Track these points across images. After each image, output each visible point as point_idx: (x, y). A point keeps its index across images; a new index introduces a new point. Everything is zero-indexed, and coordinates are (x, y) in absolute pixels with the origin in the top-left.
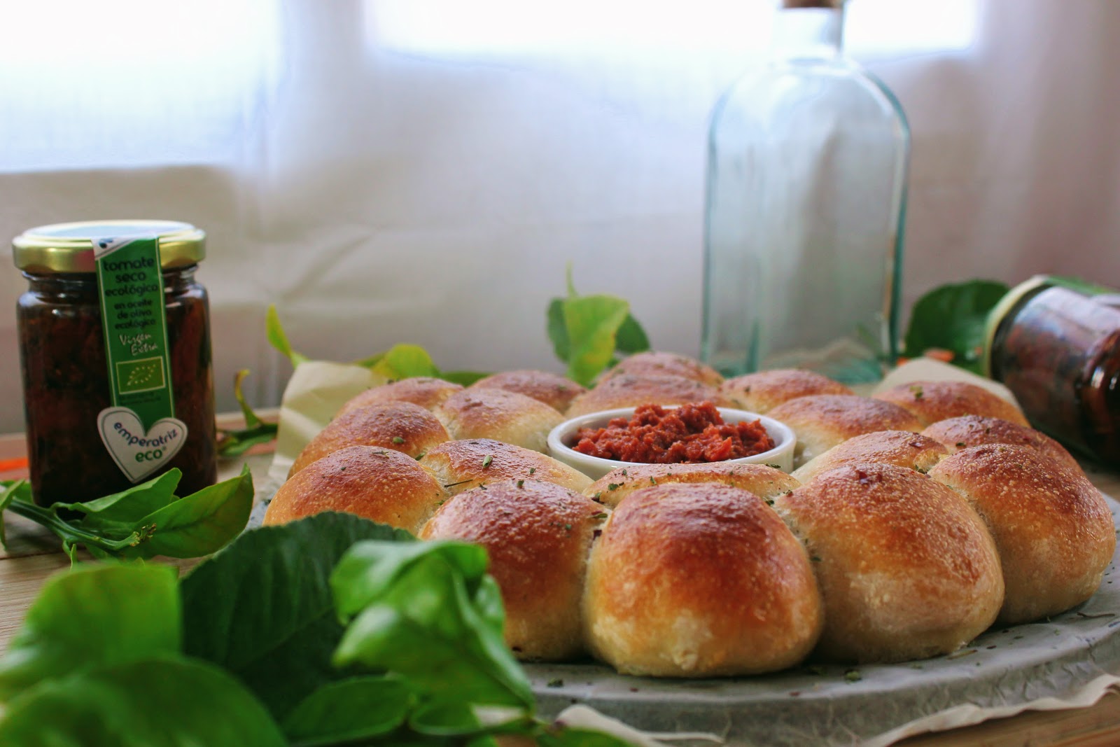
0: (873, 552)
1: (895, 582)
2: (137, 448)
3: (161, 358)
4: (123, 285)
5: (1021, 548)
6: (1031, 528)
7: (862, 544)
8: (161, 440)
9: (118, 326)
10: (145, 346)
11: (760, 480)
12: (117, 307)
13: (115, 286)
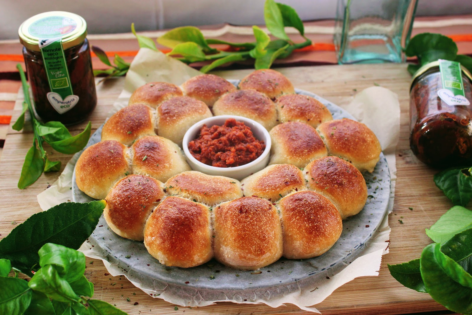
0: (230, 240)
1: (233, 252)
2: (61, 104)
3: (66, 78)
4: (50, 57)
5: (290, 242)
6: (296, 236)
7: (228, 236)
8: (69, 102)
9: (50, 69)
10: (60, 75)
11: (215, 197)
12: (49, 63)
13: (47, 56)
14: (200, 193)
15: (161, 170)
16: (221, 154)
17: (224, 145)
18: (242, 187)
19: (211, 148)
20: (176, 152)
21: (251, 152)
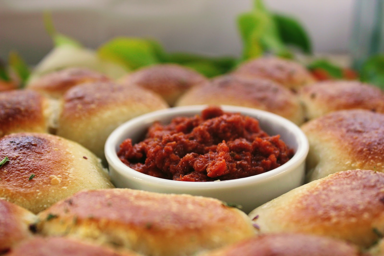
14: (132, 226)
15: (38, 188)
16: (195, 156)
17: (201, 142)
18: (253, 222)
19: (171, 145)
20: (85, 158)
21: (267, 155)
